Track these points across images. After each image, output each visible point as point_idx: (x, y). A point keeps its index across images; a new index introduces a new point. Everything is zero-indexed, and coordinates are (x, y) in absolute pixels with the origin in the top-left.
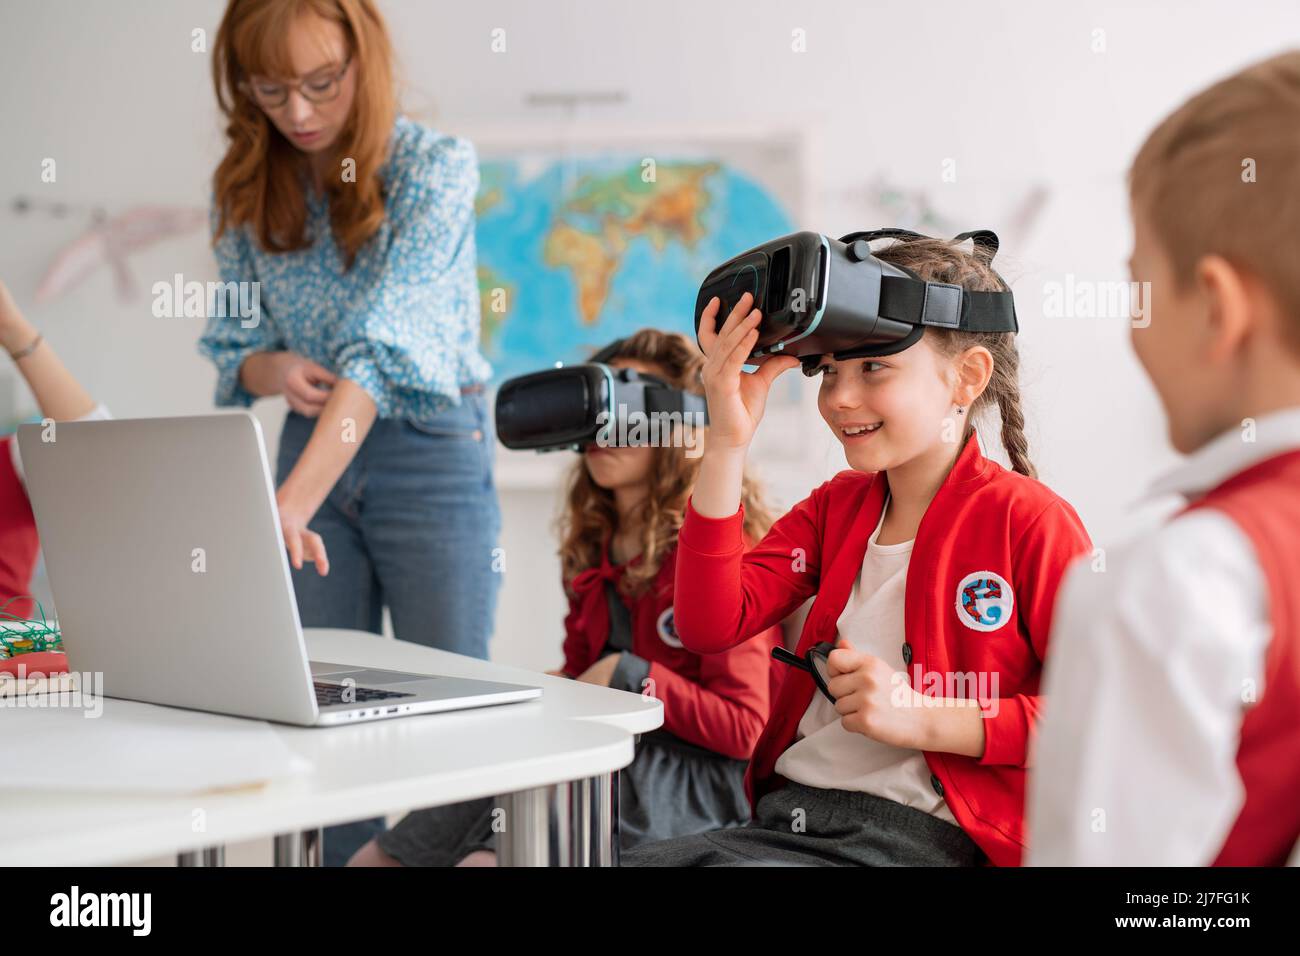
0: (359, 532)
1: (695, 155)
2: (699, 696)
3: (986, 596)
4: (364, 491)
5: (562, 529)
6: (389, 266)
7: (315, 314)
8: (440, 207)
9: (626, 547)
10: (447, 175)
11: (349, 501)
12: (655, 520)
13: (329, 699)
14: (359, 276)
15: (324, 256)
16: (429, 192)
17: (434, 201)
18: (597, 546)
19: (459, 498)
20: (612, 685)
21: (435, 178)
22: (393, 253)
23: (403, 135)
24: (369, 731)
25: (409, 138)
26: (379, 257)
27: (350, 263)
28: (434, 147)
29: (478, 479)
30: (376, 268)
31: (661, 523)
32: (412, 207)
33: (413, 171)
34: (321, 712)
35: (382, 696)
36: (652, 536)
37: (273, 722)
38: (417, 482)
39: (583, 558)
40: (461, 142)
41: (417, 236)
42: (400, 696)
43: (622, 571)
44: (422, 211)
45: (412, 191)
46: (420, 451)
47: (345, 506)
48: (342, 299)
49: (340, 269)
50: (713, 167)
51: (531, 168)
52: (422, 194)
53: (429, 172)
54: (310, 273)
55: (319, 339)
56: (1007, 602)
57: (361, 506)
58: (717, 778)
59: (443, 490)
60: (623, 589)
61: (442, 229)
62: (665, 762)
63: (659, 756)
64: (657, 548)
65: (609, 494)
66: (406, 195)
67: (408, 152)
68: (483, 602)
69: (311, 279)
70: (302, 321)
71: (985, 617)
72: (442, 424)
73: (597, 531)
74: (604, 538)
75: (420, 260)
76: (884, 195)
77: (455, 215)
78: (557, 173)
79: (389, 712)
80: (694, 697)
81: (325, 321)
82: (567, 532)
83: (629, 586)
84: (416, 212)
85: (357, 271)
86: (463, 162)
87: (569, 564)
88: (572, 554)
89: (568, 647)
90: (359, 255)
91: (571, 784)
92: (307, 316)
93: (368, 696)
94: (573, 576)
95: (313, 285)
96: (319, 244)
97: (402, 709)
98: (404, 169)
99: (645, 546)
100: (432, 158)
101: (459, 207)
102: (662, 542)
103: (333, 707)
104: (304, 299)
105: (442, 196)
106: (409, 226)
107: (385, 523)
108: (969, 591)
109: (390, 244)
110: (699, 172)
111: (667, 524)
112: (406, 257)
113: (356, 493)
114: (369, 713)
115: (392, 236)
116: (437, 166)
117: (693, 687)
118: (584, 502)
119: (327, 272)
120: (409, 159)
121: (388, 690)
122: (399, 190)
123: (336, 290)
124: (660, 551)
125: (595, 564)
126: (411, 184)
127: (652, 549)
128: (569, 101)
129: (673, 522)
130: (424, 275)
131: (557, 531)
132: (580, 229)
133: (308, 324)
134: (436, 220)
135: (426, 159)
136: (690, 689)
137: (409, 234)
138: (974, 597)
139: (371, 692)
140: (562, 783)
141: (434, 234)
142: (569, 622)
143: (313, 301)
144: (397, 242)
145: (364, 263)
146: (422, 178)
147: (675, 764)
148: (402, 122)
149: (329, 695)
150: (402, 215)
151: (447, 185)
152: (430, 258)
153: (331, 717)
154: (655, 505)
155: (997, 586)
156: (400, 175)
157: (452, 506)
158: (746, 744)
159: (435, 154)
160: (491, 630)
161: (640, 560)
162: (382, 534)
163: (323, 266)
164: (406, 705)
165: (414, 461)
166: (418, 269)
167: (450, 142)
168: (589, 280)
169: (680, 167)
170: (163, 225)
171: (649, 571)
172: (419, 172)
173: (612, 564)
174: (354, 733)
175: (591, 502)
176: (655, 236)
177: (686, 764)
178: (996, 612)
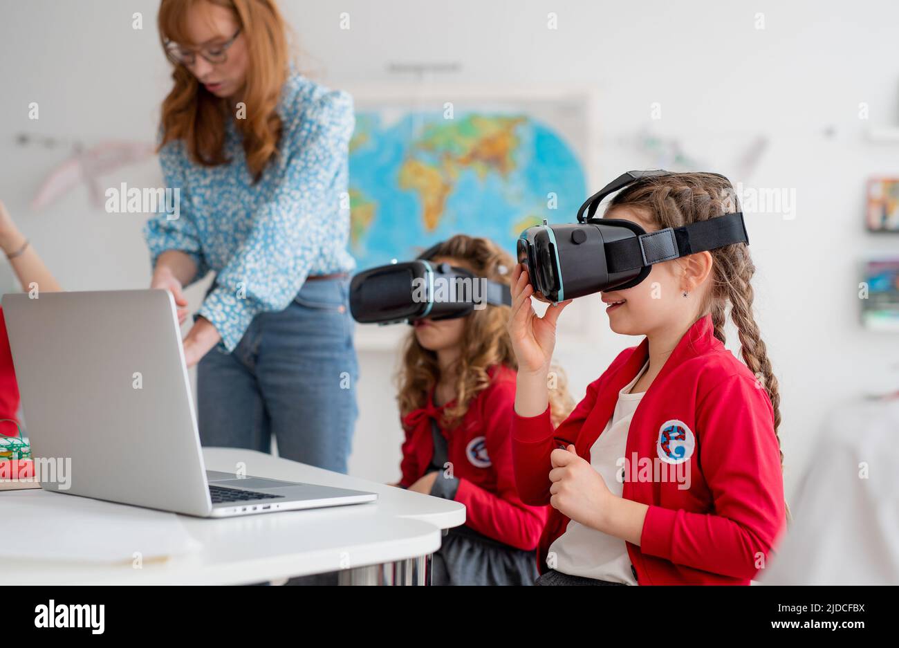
0: (254, 378)
1: (509, 110)
2: (495, 504)
3: (676, 438)
4: (259, 348)
5: (400, 380)
6: (287, 178)
7: (229, 213)
8: (325, 137)
9: (445, 394)
10: (332, 116)
11: (248, 354)
12: (464, 374)
13: (221, 498)
14: (263, 187)
15: (239, 171)
16: (319, 127)
17: (322, 133)
18: (424, 393)
19: (327, 354)
20: (431, 494)
21: (324, 118)
22: (290, 170)
23: (302, 88)
24: (249, 522)
25: (306, 90)
26: (280, 173)
27: (258, 178)
28: (324, 97)
29: (341, 341)
30: (277, 181)
31: (469, 376)
32: (307, 137)
33: (309, 112)
34: (213, 508)
35: (260, 497)
36: (462, 385)
37: (179, 514)
38: (296, 341)
39: (414, 403)
40: (344, 93)
41: (309, 158)
42: (273, 497)
43: (442, 412)
44: (313, 140)
45: (307, 126)
46: (300, 319)
47: (245, 358)
48: (249, 202)
49: (249, 181)
50: (521, 119)
51: (390, 118)
52: (314, 128)
53: (320, 113)
54: (229, 184)
55: (231, 232)
56: (690, 443)
57: (256, 358)
58: (508, 563)
59: (316, 348)
60: (442, 424)
61: (327, 154)
62: (471, 551)
63: (466, 546)
64: (466, 395)
65: (432, 354)
66: (303, 129)
67: (305, 100)
68: (345, 430)
69: (228, 188)
70: (220, 219)
71: (673, 453)
72: (316, 300)
73: (424, 382)
74: (429, 387)
75: (309, 174)
76: (647, 142)
77: (337, 145)
78: (409, 121)
79: (264, 508)
80: (491, 504)
81: (236, 219)
82: (404, 382)
83: (446, 422)
84: (309, 141)
85: (262, 183)
86: (344, 108)
87: (404, 406)
88: (407, 400)
89: (404, 466)
90: (265, 171)
91: (395, 564)
92: (224, 215)
93: (250, 496)
94: (406, 414)
95: (230, 192)
96: (236, 163)
97: (274, 506)
98: (301, 111)
99: (458, 393)
100: (322, 104)
101: (340, 140)
102: (470, 390)
103: (223, 504)
104: (223, 202)
105: (328, 130)
106: (303, 150)
107: (272, 371)
108: (666, 433)
109: (288, 164)
110: (511, 123)
111: (474, 377)
112: (300, 172)
113: (253, 349)
114: (250, 509)
115: (290, 158)
116: (326, 109)
117: (491, 497)
118: (415, 362)
119: (240, 183)
120: (306, 104)
121: (265, 493)
122: (298, 126)
123: (245, 196)
124: (469, 397)
125: (423, 406)
126: (306, 121)
127: (462, 395)
128: (419, 70)
129: (478, 376)
130: (311, 185)
131: (396, 381)
132: (425, 162)
133: (224, 220)
134: (322, 147)
135: (318, 104)
136: (489, 499)
137: (303, 156)
138: (669, 438)
139: (252, 494)
140: (388, 563)
141: (321, 158)
142: (405, 447)
143: (230, 204)
144: (294, 162)
145: (267, 177)
146: (314, 117)
147: (477, 552)
148: (301, 79)
149: (222, 495)
150: (299, 143)
151: (332, 123)
152: (316, 173)
153: (222, 511)
154: (464, 363)
155: (683, 431)
156: (299, 114)
157: (321, 360)
158: (530, 539)
159: (324, 101)
160: (350, 450)
161: (454, 404)
162: (271, 379)
163: (237, 179)
164: (277, 504)
165: (296, 326)
166: (307, 181)
167: (336, 94)
168: (431, 200)
169: (499, 119)
170: (124, 155)
171: (460, 411)
172: (313, 113)
173: (435, 406)
174: (238, 523)
175: (420, 362)
176: (478, 168)
177: (486, 552)
178: (681, 451)
